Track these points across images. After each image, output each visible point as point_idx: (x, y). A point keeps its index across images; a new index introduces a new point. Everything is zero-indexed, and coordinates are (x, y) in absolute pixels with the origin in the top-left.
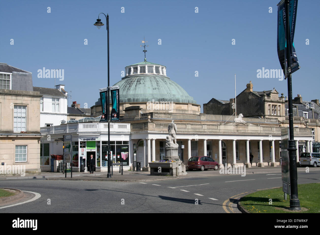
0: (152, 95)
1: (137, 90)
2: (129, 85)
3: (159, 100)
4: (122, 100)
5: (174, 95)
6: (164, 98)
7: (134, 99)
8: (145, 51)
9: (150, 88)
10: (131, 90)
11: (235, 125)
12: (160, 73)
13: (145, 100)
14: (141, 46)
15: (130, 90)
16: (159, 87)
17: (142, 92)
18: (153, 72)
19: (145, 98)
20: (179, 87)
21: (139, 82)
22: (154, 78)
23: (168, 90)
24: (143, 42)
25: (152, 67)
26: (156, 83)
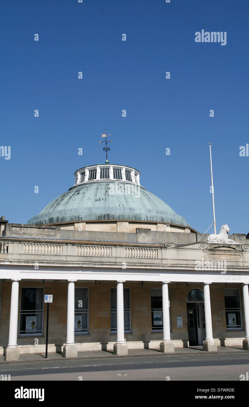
0: (90, 209)
1: (69, 204)
2: (61, 199)
3: (99, 217)
4: (42, 221)
5: (131, 209)
6: (109, 213)
7: (58, 219)
8: (106, 150)
9: (90, 199)
10: (61, 204)
11: (206, 249)
12: (121, 179)
13: (75, 218)
14: (100, 142)
15: (59, 205)
16: (107, 197)
17: (76, 206)
18: (109, 177)
19: (74, 215)
20: (150, 198)
21: (78, 192)
22: (106, 184)
23: (124, 200)
24: (104, 136)
25: (108, 169)
26: (104, 191)
